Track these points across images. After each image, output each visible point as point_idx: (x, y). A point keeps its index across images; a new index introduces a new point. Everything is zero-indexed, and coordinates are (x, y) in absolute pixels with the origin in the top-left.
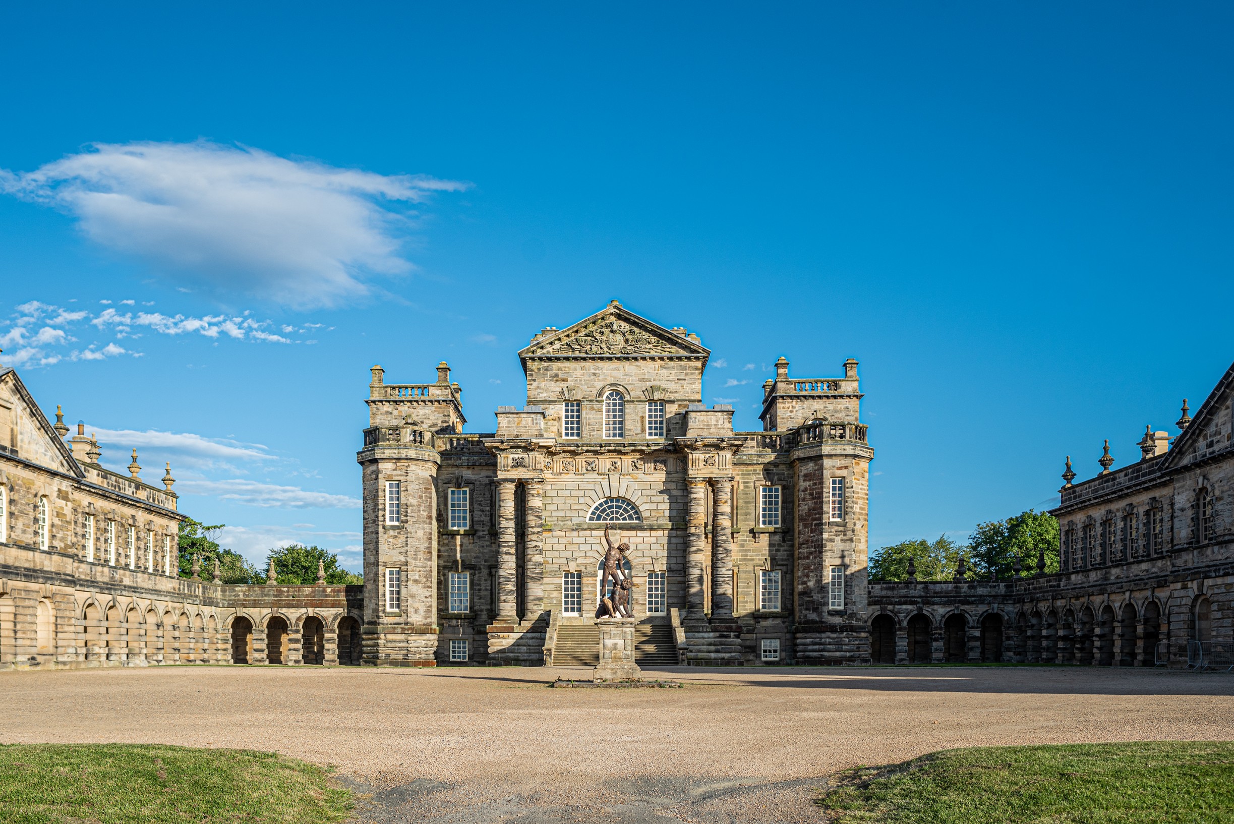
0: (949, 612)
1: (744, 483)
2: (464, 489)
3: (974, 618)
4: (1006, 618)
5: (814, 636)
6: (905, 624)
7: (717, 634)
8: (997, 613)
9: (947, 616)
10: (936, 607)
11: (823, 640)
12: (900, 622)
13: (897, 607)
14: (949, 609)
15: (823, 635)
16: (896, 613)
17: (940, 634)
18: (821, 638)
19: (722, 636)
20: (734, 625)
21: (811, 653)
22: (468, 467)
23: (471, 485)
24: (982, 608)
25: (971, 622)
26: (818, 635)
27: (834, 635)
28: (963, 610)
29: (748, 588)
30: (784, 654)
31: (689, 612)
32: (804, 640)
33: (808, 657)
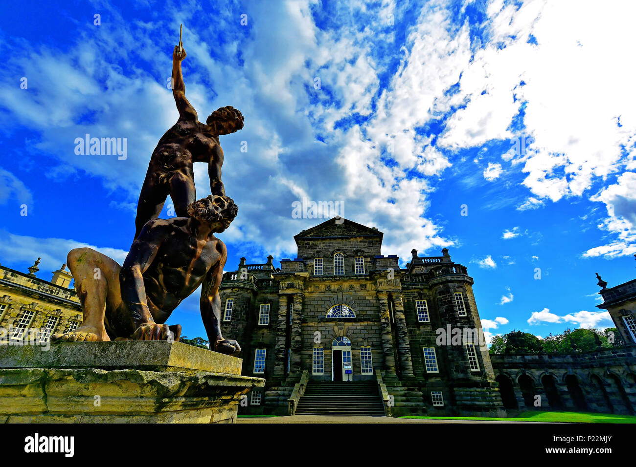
0: (541, 374)
1: (407, 299)
2: (268, 304)
3: (560, 378)
4: (581, 378)
5: (465, 390)
6: (517, 381)
7: (406, 388)
8: (573, 375)
9: (542, 376)
10: (533, 370)
11: (472, 393)
12: (514, 380)
13: (509, 370)
14: (542, 372)
15: (472, 390)
16: (510, 374)
17: (541, 389)
18: (471, 392)
19: (409, 390)
20: (416, 382)
21: (466, 402)
22: (271, 294)
23: (271, 303)
24: (563, 372)
25: (559, 381)
26: (468, 389)
27: (479, 390)
28: (551, 372)
29: (418, 358)
30: (446, 402)
31: (387, 372)
32: (459, 391)
33: (465, 405)
